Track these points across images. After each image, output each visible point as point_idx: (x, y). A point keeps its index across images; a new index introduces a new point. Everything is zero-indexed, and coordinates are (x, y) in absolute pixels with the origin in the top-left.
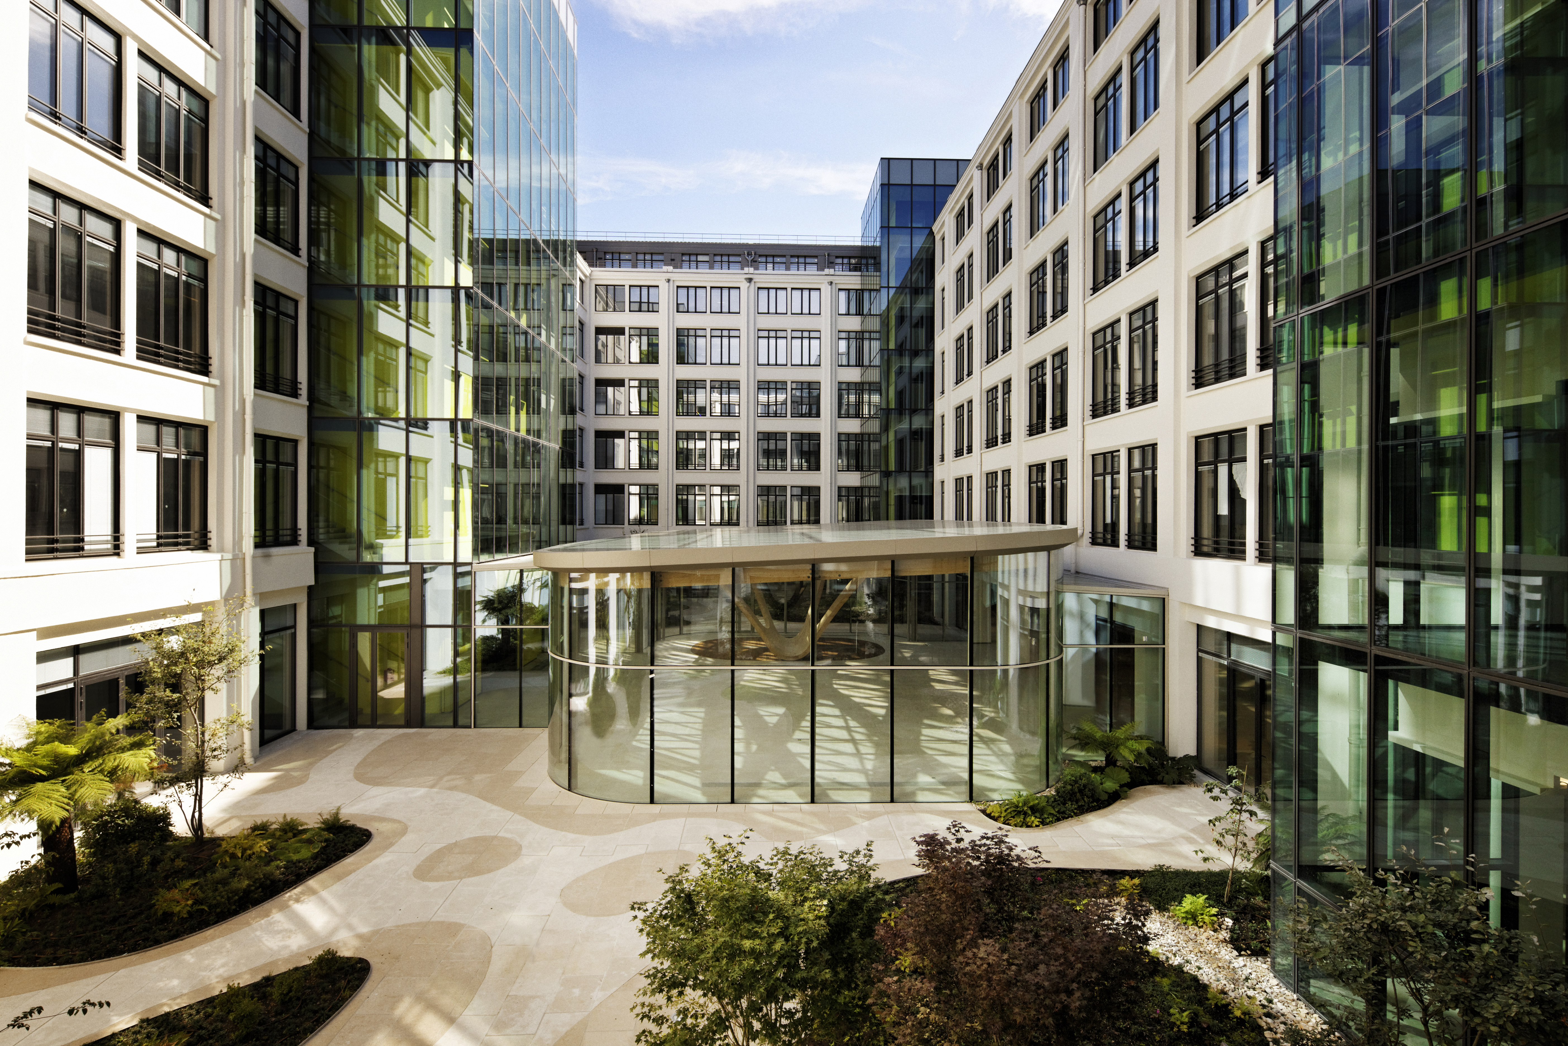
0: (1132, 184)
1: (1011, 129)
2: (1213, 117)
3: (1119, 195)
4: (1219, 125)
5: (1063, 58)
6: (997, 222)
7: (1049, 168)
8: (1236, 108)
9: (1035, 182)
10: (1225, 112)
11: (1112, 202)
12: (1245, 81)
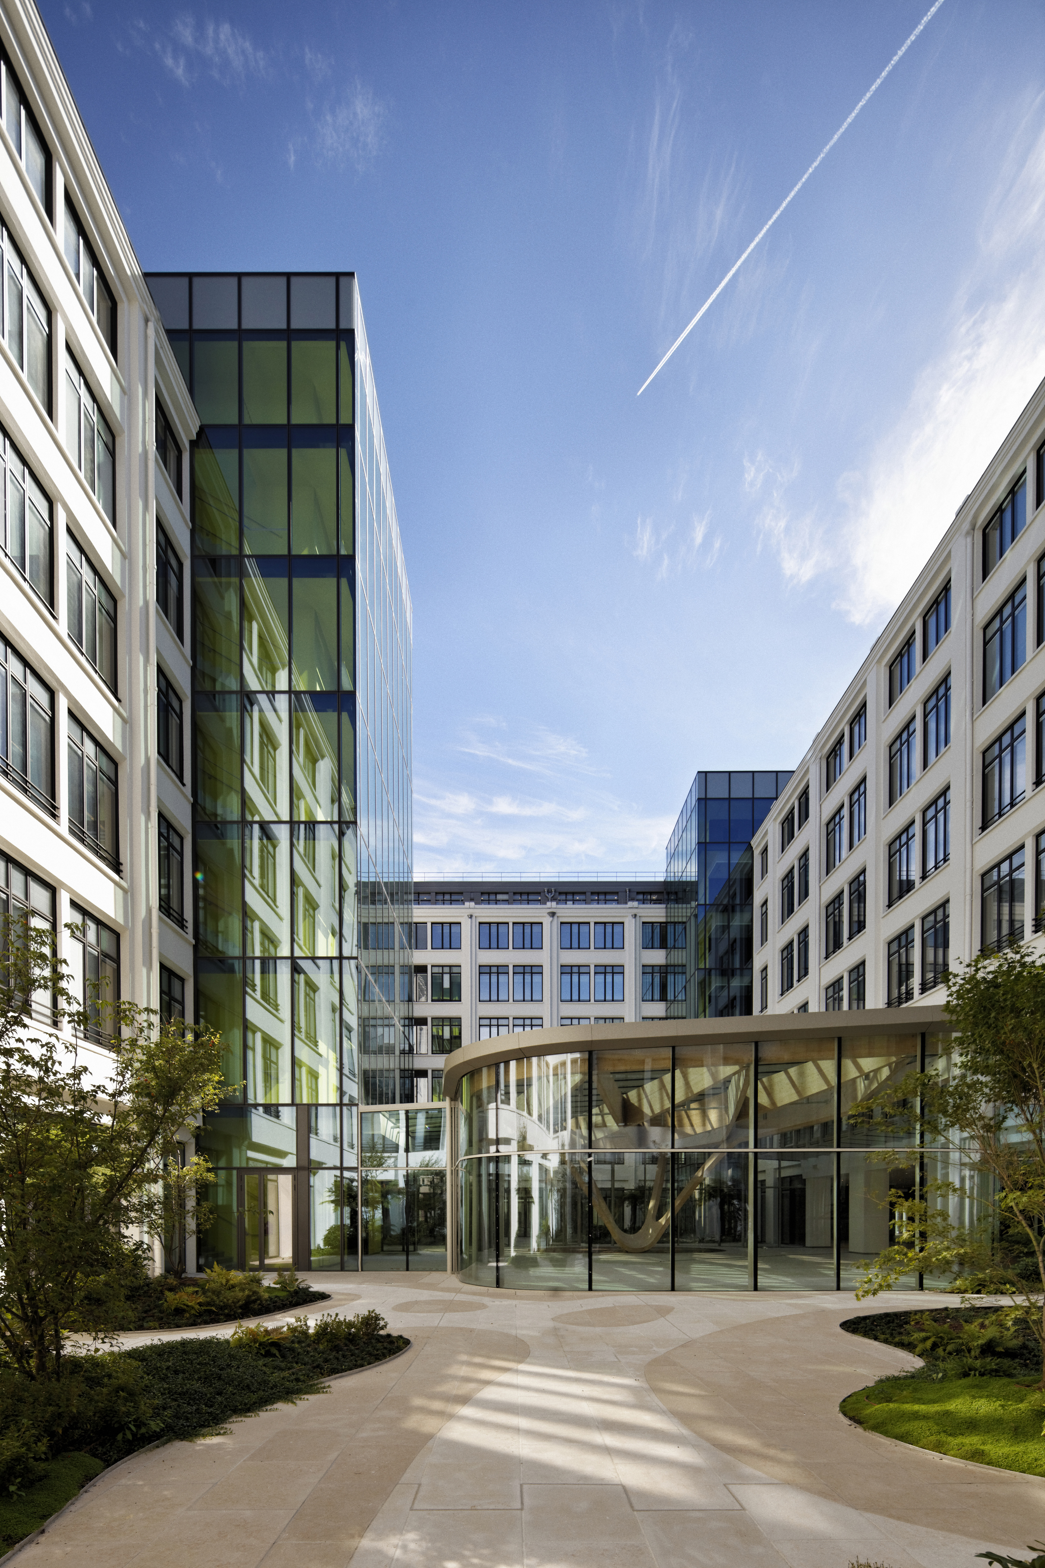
0: (924, 812)
1: (808, 781)
2: (997, 745)
3: (913, 822)
4: (1001, 751)
5: (860, 714)
6: (793, 868)
7: (845, 812)
8: (1015, 735)
9: (831, 826)
10: (1006, 740)
11: (906, 829)
12: (1023, 714)
